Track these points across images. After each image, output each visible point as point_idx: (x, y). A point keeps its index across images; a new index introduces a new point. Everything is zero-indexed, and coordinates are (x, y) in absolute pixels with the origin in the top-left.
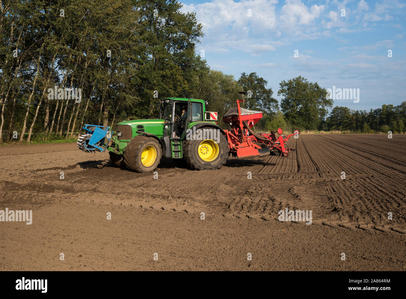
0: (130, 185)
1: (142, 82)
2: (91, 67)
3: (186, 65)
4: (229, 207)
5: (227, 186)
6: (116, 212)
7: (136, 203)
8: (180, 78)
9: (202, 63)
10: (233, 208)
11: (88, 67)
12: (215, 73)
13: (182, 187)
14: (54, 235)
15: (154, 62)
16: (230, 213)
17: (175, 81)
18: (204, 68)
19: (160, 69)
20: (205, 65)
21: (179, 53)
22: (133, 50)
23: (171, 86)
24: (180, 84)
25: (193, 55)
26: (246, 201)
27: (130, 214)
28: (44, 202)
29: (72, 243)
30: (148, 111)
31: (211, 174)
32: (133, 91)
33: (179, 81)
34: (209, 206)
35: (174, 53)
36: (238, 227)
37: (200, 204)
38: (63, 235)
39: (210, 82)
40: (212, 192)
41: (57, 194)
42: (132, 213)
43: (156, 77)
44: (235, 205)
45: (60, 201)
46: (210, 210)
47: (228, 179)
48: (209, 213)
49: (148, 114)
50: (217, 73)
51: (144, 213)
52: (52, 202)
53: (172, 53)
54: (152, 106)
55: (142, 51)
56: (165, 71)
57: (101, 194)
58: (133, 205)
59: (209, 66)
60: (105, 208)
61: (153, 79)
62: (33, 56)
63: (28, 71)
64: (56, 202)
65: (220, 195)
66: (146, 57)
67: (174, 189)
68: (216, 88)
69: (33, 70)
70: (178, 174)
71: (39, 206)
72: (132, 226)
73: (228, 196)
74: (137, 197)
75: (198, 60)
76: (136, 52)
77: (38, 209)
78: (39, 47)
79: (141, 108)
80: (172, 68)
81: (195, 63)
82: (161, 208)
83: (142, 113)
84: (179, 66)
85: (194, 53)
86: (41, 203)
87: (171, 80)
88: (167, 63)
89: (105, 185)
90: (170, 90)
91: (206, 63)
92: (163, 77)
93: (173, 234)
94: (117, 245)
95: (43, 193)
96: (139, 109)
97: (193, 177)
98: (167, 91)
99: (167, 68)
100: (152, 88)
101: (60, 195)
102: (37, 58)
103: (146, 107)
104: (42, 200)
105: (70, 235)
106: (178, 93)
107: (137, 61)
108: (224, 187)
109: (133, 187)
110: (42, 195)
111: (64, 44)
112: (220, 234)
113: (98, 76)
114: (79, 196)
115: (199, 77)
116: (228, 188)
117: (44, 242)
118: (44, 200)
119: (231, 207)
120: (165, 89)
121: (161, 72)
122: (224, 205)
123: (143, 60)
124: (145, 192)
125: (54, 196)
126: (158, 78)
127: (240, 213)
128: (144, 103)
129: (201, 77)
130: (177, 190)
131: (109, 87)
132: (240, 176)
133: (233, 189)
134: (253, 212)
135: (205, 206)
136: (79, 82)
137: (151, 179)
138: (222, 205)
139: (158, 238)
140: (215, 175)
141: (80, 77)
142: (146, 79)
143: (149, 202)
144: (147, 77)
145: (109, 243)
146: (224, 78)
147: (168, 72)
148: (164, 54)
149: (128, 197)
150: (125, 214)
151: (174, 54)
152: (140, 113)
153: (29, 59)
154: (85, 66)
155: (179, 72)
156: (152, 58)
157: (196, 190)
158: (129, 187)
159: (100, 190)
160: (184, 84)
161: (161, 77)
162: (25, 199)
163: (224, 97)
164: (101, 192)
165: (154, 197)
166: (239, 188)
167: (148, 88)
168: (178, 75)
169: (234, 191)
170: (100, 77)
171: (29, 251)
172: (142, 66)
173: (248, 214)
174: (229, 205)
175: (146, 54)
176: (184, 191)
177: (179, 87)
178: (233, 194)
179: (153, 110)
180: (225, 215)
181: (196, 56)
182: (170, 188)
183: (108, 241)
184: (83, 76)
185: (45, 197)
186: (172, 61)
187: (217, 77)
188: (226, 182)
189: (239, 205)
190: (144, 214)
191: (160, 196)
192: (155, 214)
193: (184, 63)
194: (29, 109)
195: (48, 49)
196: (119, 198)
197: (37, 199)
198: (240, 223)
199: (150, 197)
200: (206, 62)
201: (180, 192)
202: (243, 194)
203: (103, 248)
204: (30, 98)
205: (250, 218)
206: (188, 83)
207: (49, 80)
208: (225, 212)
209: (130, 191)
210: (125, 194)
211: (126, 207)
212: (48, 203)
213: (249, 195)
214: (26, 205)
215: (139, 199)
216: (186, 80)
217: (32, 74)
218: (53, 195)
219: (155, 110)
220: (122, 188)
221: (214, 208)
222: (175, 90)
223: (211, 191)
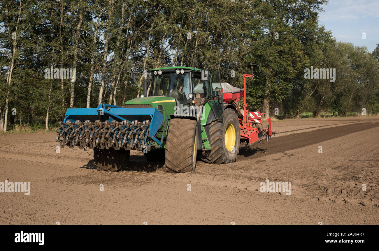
0: (231, 167)
1: (257, 59)
2: (202, 46)
3: (307, 38)
4: (327, 190)
5: (334, 170)
6: (210, 192)
7: (231, 184)
8: (300, 53)
9: (327, 34)
10: (331, 193)
11: (198, 46)
12: (343, 45)
13: (284, 170)
14: (147, 209)
15: (270, 37)
16: (327, 197)
17: (293, 57)
18: (328, 41)
19: (277, 44)
20: (330, 37)
21: (299, 25)
22: (247, 24)
23: (289, 63)
24: (300, 60)
25: (315, 26)
26: (349, 186)
27: (223, 194)
28: (144, 181)
29: (162, 216)
30: (263, 91)
31: (321, 158)
32: (246, 69)
33: (299, 57)
34: (306, 189)
35: (294, 25)
36: (330, 210)
37: (296, 187)
38: (155, 209)
39: (337, 56)
40: (315, 177)
41: (158, 174)
42: (225, 193)
43: (272, 53)
44: (333, 189)
45: (159, 180)
46: (305, 194)
47: (339, 164)
48: (305, 196)
49: (263, 94)
50: (346, 45)
51: (238, 194)
52: (152, 181)
53: (291, 25)
54: (268, 85)
55: (256, 25)
56: (282, 46)
57: (199, 175)
58: (228, 186)
59: (335, 38)
60: (200, 188)
61: (269, 56)
62: (143, 37)
63: (140, 52)
64: (155, 181)
65: (323, 179)
66: (261, 32)
67: (274, 172)
68: (344, 63)
69: (145, 51)
70: (285, 158)
71: (139, 184)
72: (221, 205)
73: (331, 181)
74: (234, 179)
75: (322, 31)
76: (249, 26)
77: (138, 187)
78: (149, 26)
79: (255, 88)
80: (290, 42)
81: (317, 35)
82: (256, 190)
83: (256, 93)
84: (298, 40)
85: (316, 24)
86: (141, 182)
87: (289, 56)
88: (285, 37)
89: (206, 167)
90: (289, 67)
91: (331, 35)
92: (281, 53)
93: (259, 213)
94: (202, 219)
95: (144, 173)
96: (254, 89)
97: (301, 161)
98: (285, 68)
99: (285, 42)
100: (268, 65)
101: (161, 175)
102: (147, 39)
103: (261, 86)
104: (143, 179)
105: (161, 209)
106: (297, 71)
107: (251, 37)
108: (330, 172)
109: (233, 169)
110: (144, 175)
111: (173, 23)
112: (308, 215)
113: (208, 55)
114: (178, 177)
115: (323, 51)
116: (335, 172)
117: (137, 214)
118: (145, 180)
119: (329, 191)
120: (282, 66)
121: (278, 47)
122: (322, 189)
123: (257, 35)
124: (242, 174)
125: (155, 176)
126: (274, 54)
127: (338, 197)
128: (259, 82)
129: (325, 50)
130: (278, 173)
131: (220, 66)
132: (353, 161)
133: (339, 174)
134: (352, 197)
135: (302, 189)
136: (189, 62)
137: (254, 162)
138: (320, 189)
139: (243, 216)
140: (326, 159)
141: (191, 56)
142: (260, 56)
143: (245, 184)
144: (261, 53)
145: (195, 217)
146: (354, 50)
147: (286, 47)
148: (281, 27)
149: (224, 178)
150: (218, 194)
151: (294, 27)
152: (255, 93)
153: (139, 41)
154: (195, 45)
155: (299, 47)
156: (268, 32)
157: (298, 174)
158: (229, 169)
159: (199, 171)
160: (305, 59)
161: (278, 53)
162: (128, 178)
163: (354, 73)
164: (199, 173)
165: (250, 179)
166: (348, 173)
167: (263, 66)
168: (298, 50)
169: (341, 176)
170: (210, 56)
171: (123, 221)
172: (256, 42)
173: (346, 199)
174: (327, 189)
175: (261, 28)
176: (285, 174)
177: (298, 63)
178: (338, 179)
179: (270, 89)
180: (320, 198)
181: (320, 27)
182: (271, 172)
183: (195, 216)
184: (194, 56)
185: (146, 176)
186: (291, 35)
187: (345, 49)
188: (335, 167)
189: (339, 189)
190: (236, 195)
191: (256, 178)
192: (248, 195)
193: (304, 35)
194: (140, 91)
195: (157, 29)
196: (216, 179)
197: (138, 178)
198: (334, 207)
199: (246, 178)
200: (331, 33)
201: (280, 175)
202: (349, 179)
203: (188, 222)
204: (141, 80)
205: (347, 202)
206: (310, 58)
207: (159, 61)
208: (322, 195)
209: (228, 173)
210: (222, 176)
211: (220, 188)
212: (148, 182)
213: (356, 181)
214: (128, 183)
215: (235, 180)
216: (307, 55)
217: (144, 55)
218: (153, 175)
219: (271, 90)
220: (223, 170)
221: (310, 191)
222: (294, 67)
223: (314, 175)
